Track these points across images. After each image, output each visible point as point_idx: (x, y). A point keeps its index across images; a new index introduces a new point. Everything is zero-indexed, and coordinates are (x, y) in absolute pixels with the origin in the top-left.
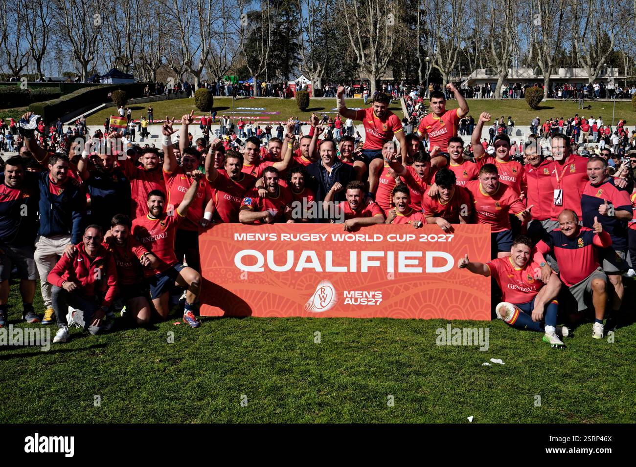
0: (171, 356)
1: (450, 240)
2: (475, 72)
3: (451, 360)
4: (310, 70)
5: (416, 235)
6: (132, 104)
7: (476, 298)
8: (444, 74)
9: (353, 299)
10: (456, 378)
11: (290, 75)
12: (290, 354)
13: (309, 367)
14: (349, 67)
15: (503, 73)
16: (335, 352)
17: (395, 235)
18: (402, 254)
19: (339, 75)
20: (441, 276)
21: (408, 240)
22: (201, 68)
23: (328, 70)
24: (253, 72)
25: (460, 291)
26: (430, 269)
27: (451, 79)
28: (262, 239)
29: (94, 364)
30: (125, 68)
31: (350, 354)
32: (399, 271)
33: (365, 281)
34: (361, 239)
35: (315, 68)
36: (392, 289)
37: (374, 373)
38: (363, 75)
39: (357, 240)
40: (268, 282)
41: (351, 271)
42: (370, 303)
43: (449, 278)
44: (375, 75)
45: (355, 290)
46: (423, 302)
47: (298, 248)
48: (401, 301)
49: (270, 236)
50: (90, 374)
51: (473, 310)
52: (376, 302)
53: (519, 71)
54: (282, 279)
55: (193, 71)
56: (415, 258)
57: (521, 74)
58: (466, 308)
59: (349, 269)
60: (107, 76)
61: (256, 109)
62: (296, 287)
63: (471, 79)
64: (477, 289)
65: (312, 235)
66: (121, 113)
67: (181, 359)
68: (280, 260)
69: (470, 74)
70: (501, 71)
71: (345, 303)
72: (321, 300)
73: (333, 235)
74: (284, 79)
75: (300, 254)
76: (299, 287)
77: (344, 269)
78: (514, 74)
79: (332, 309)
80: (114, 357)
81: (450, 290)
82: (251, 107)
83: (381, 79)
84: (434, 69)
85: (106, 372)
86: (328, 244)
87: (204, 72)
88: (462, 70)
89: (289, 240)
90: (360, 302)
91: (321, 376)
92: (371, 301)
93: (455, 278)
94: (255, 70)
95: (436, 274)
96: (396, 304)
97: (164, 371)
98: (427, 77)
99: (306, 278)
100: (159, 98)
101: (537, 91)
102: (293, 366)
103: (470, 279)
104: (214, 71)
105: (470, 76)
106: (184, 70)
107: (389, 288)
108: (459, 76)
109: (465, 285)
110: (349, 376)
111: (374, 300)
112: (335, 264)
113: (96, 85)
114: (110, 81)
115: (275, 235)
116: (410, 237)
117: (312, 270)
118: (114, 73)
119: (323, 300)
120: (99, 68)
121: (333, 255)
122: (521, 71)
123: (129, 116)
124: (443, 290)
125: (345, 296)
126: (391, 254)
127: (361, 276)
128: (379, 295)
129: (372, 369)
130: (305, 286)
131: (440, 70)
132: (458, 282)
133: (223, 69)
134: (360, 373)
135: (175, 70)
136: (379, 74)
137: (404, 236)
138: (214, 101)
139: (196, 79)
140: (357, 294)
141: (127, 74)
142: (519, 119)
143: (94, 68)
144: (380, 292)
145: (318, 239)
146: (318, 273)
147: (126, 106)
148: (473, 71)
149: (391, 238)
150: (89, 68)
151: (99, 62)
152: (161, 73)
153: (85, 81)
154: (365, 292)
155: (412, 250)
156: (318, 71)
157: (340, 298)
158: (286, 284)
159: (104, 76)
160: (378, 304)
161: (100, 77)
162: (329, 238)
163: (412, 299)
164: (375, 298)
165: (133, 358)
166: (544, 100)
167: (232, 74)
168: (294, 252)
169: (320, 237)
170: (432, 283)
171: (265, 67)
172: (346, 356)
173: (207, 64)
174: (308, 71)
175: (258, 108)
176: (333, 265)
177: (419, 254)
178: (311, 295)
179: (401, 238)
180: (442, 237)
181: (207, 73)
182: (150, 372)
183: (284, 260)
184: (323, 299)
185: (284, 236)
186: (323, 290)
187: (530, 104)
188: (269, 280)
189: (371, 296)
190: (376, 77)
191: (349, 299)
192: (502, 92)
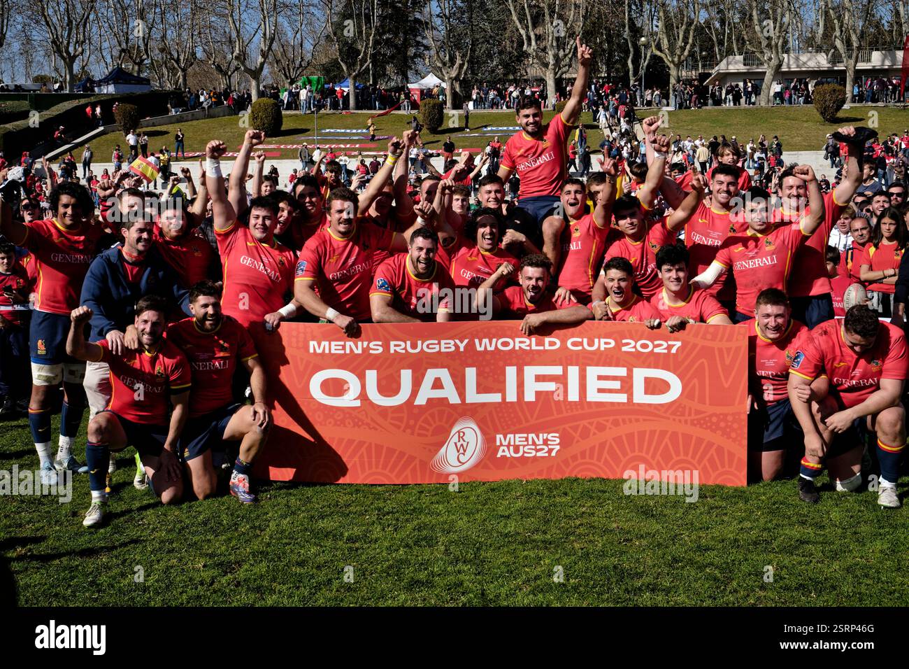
0: (222, 558)
1: (674, 351)
2: (725, 61)
3: (711, 564)
4: (444, 64)
5: (615, 339)
6: (147, 126)
7: (720, 450)
8: (672, 66)
9: (511, 448)
10: (723, 597)
11: (410, 74)
12: (427, 554)
13: (461, 577)
14: (511, 58)
15: (774, 62)
16: (506, 549)
17: (580, 340)
18: (593, 372)
19: (493, 71)
20: (659, 410)
21: (602, 349)
22: (262, 64)
23: (474, 63)
24: (347, 69)
25: (692, 436)
26: (640, 397)
27: (684, 73)
28: (356, 352)
29: (91, 573)
30: (136, 68)
31: (532, 554)
32: (588, 400)
33: (532, 417)
34: (523, 346)
35: (452, 61)
36: (575, 429)
37: (575, 588)
38: (534, 71)
39: (517, 348)
40: (368, 424)
41: (508, 400)
42: (539, 454)
43: (674, 413)
44: (554, 69)
45: (514, 433)
46: (629, 451)
47: (420, 365)
48: (592, 449)
49: (371, 345)
50: (85, 590)
51: (715, 468)
52: (550, 451)
53: (801, 58)
54: (393, 418)
55: (248, 70)
56: (614, 378)
57: (805, 63)
58: (702, 465)
59: (504, 398)
60: (106, 81)
61: (354, 131)
62: (417, 431)
63: (719, 73)
64: (722, 435)
65: (443, 342)
66: (132, 142)
67: (239, 564)
68: (389, 386)
69: (717, 65)
70: (770, 59)
71: (499, 456)
72: (458, 451)
73: (477, 341)
74: (399, 80)
75: (423, 375)
76: (421, 432)
77: (495, 398)
78: (791, 62)
79: (477, 466)
80: (126, 560)
81: (675, 434)
82: (346, 128)
83: (564, 76)
84: (654, 57)
85: (113, 586)
86: (470, 357)
87: (266, 71)
88: (702, 58)
89: (404, 351)
90: (524, 452)
91: (483, 594)
92: (542, 449)
93: (683, 414)
94: (351, 66)
95: (650, 405)
96: (583, 454)
97: (212, 584)
98: (642, 72)
99: (432, 416)
100: (193, 115)
101: (834, 91)
102: (433, 574)
103: (711, 416)
104: (284, 68)
105: (717, 68)
106: (232, 68)
107: (571, 427)
108: (697, 69)
109: (701, 427)
110: (533, 592)
111: (546, 449)
112: (481, 389)
113: (89, 96)
114: (111, 89)
115: (380, 343)
116: (606, 343)
117: (444, 401)
118: (118, 76)
119: (462, 451)
120: (92, 68)
121: (478, 375)
122: (803, 58)
123: (144, 147)
124: (663, 433)
125: (498, 443)
126: (573, 372)
127: (525, 407)
128: (554, 439)
129: (572, 581)
130: (431, 429)
131: (665, 60)
132: (689, 422)
133: (297, 65)
134: (551, 588)
135: (219, 68)
136: (560, 68)
137: (596, 341)
138: (284, 120)
139: (254, 83)
140: (518, 439)
141: (138, 76)
142: (804, 140)
143: (83, 67)
144: (557, 435)
145: (453, 349)
146: (454, 406)
147: (138, 131)
148: (721, 60)
149: (574, 344)
150: (76, 67)
151: (93, 58)
152: (195, 74)
153: (71, 89)
154: (532, 436)
155: (610, 365)
156: (457, 65)
157: (490, 447)
158: (399, 427)
159: (100, 81)
160: (553, 454)
161: (94, 82)
162: (471, 346)
163: (611, 445)
164: (547, 445)
165: (158, 561)
166: (846, 106)
167: (312, 74)
168: (413, 372)
169: (456, 345)
170: (644, 420)
171: (369, 61)
172: (526, 557)
173: (271, 58)
174: (439, 65)
175: (357, 129)
176: (478, 392)
177: (622, 372)
178: (441, 444)
179: (591, 344)
180: (660, 345)
181: (271, 73)
182: (187, 586)
183: (394, 386)
184: (461, 449)
185: (395, 346)
186: (462, 435)
187: (822, 113)
188: (369, 421)
189: (541, 442)
190: (556, 74)
191: (505, 448)
192: (772, 94)
